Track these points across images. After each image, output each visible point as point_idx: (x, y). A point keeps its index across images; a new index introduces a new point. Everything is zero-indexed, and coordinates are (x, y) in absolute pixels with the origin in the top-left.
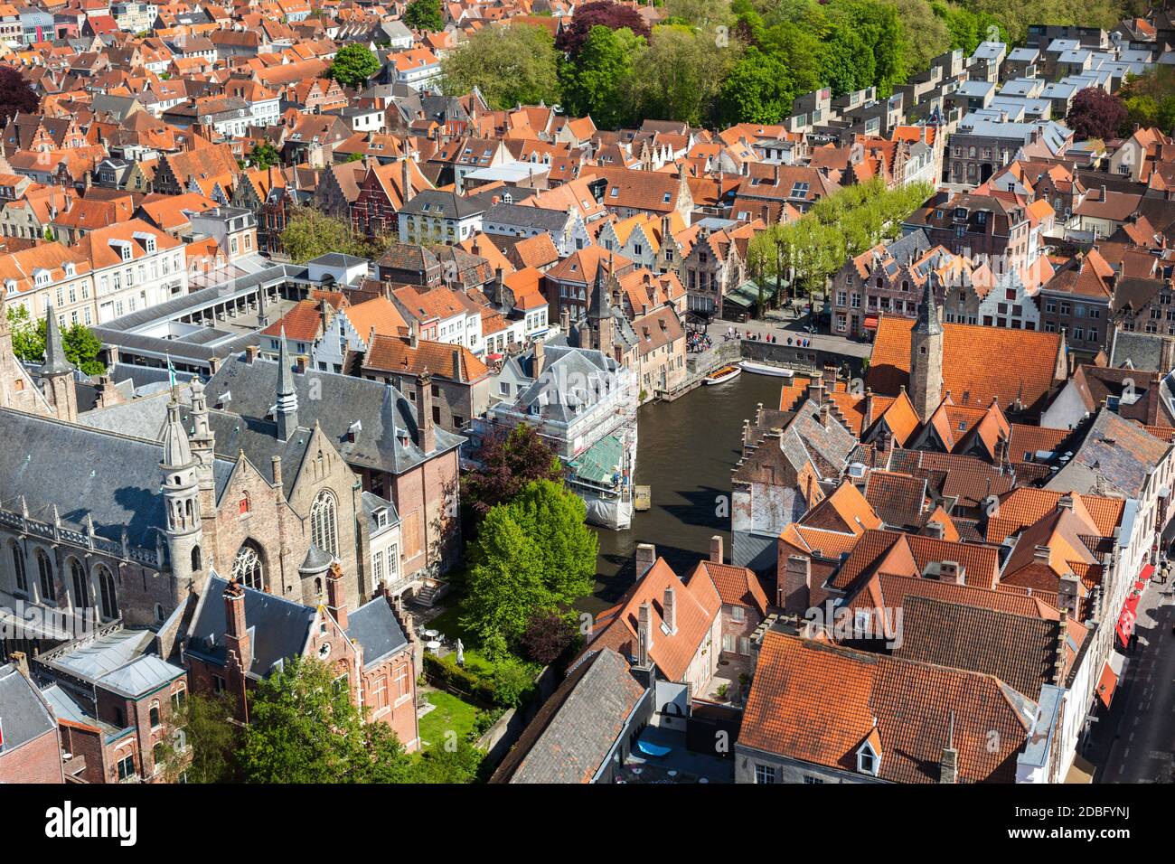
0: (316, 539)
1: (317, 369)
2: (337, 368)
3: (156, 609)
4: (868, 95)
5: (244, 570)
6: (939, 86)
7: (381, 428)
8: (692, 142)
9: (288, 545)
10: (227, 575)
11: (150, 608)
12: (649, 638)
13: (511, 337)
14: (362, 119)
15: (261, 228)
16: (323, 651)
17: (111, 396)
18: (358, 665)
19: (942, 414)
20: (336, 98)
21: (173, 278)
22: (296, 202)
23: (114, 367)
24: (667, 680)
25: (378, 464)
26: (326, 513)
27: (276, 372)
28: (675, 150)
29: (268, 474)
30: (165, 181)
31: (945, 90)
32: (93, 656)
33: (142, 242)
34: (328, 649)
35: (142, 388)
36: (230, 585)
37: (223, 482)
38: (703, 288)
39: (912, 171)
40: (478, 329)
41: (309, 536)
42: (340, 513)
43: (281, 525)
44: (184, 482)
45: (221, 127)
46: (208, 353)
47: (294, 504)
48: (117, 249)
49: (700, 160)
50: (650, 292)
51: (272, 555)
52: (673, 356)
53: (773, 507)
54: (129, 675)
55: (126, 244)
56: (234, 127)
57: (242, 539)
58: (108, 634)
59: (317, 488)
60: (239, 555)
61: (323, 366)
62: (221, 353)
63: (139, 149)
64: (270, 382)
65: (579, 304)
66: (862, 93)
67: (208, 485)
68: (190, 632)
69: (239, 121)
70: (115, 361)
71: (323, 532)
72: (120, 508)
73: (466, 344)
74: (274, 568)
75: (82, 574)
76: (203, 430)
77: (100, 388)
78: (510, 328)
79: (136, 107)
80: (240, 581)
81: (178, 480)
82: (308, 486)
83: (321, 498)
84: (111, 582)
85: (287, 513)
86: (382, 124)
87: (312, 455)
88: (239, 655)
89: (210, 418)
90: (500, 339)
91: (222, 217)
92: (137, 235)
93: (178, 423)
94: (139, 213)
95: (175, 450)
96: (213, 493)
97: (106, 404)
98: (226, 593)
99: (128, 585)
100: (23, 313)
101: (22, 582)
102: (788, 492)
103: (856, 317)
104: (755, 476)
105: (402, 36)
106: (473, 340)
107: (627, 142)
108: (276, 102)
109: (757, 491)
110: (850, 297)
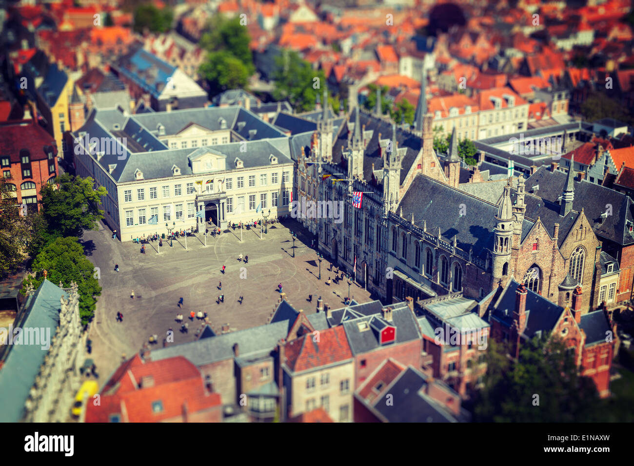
0: (571, 272)
1: (588, 181)
2: (600, 181)
3: (480, 291)
5: (529, 281)
7: (618, 219)
9: (555, 272)
10: (520, 281)
11: (477, 290)
15: (571, 100)
16: (564, 332)
17: (477, 177)
18: (582, 344)
21: (521, 121)
22: (593, 88)
23: (481, 163)
25: (612, 238)
26: (579, 259)
27: (565, 179)
29: (551, 232)
30: (524, 69)
32: (445, 307)
33: (507, 100)
34: (567, 332)
35: (493, 176)
36: (521, 287)
37: (527, 232)
41: (567, 269)
42: (586, 260)
43: (553, 260)
44: (506, 228)
45: (559, 44)
46: (531, 163)
47: (562, 250)
48: (494, 102)
51: (545, 275)
54: (461, 321)
55: (499, 101)
56: (566, 45)
57: (531, 263)
58: (455, 298)
59: (576, 244)
60: (528, 272)
61: (592, 179)
62: (538, 164)
64: (561, 184)
67: (518, 232)
68: (496, 306)
69: (569, 41)
70: (482, 160)
71: (575, 268)
72: (471, 235)
74: (545, 282)
75: (447, 265)
76: (520, 203)
77: (472, 172)
80: (526, 285)
81: (503, 226)
82: (572, 243)
83: (577, 250)
84: (461, 272)
85: (557, 255)
87: (576, 226)
88: (518, 323)
89: (526, 197)
91: (551, 92)
92: (506, 96)
93: (508, 197)
94: (509, 85)
95: (504, 210)
96: (520, 237)
97: (474, 181)
98: (518, 290)
99: (469, 275)
100: (441, 129)
101: (418, 263)
108: (591, 33)
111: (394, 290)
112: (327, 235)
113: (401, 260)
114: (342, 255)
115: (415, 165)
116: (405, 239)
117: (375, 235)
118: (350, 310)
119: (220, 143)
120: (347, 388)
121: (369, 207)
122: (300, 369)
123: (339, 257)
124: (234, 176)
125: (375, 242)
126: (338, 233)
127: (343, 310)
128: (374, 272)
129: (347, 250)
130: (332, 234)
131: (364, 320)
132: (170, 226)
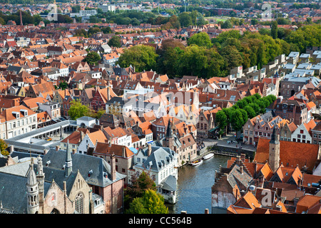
1: (78, 153)
2: (85, 152)
4: (255, 68)
6: (277, 66)
7: (99, 172)
8: (198, 83)
13: (141, 144)
14: (95, 74)
15: (61, 108)
17: (11, 162)
19: (280, 170)
20: (86, 68)
21: (33, 124)
22: (73, 100)
23: (12, 152)
25: (97, 184)
26: (80, 200)
27: (66, 154)
28: (193, 85)
29: (62, 187)
30: (31, 93)
31: (279, 67)
33: (23, 113)
35: (21, 160)
37: (47, 190)
38: (202, 129)
39: (269, 92)
40: (130, 141)
41: (74, 207)
42: (84, 200)
43: (65, 204)
44: (34, 190)
45: (50, 76)
46: (44, 148)
47: (70, 197)
48: (15, 115)
49: (200, 89)
50: (185, 129)
52: (192, 150)
53: (225, 199)
55: (18, 113)
56: (54, 76)
57: (52, 209)
59: (77, 192)
62: (48, 148)
63: (23, 83)
64: (64, 157)
65: (162, 133)
66: (253, 67)
67: (41, 191)
69: (56, 75)
71: (78, 205)
73: (127, 145)
76: (42, 173)
77: (7, 159)
78: (141, 141)
79: (22, 70)
81: (32, 189)
82: (74, 191)
83: (79, 195)
85: (67, 200)
86: (101, 76)
87: (76, 181)
90: (137, 143)
91: (49, 105)
92: (22, 110)
93: (33, 170)
94: (22, 103)
95: (31, 179)
96: (43, 193)
97: (9, 164)
102: (230, 194)
103: (251, 139)
104: (219, 189)
105: (108, 49)
106: (129, 144)
107: (178, 82)
108: (67, 69)
109: (220, 194)
110: (249, 132)
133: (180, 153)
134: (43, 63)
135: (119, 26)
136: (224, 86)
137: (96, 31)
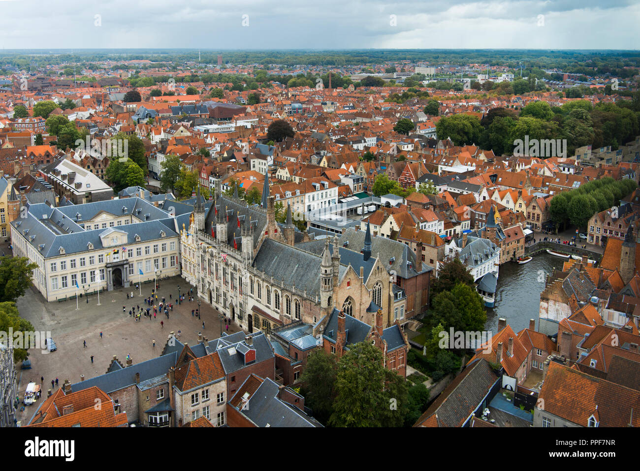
0: (374, 300)
1: (381, 236)
2: (388, 236)
3: (314, 318)
4: (608, 149)
5: (346, 308)
7: (402, 261)
8: (532, 163)
9: (363, 300)
10: (340, 309)
11: (312, 317)
12: (501, 357)
13: (455, 231)
14: (406, 146)
15: (365, 183)
16: (372, 343)
17: (306, 238)
18: (385, 350)
19: (634, 281)
20: (397, 138)
21: (333, 198)
23: (308, 228)
24: (508, 375)
25: (399, 274)
26: (378, 290)
28: (525, 165)
29: (358, 273)
30: (334, 164)
33: (323, 185)
34: (374, 342)
35: (317, 237)
36: (341, 313)
37: (342, 274)
40: (442, 227)
41: (371, 299)
42: (383, 291)
43: (361, 293)
44: (328, 272)
45: (355, 146)
47: (366, 285)
48: (315, 187)
51: (357, 304)
52: (520, 245)
53: (557, 310)
55: (318, 185)
56: (360, 146)
57: (347, 296)
59: (376, 280)
60: (345, 302)
63: (326, 152)
65: (482, 221)
66: (605, 148)
67: (336, 274)
69: (361, 144)
71: (376, 295)
73: (437, 232)
74: (358, 308)
75: (289, 301)
76: (337, 254)
78: (455, 228)
79: (327, 137)
80: (344, 312)
81: (326, 272)
82: (372, 279)
83: (377, 284)
84: (299, 306)
85: (364, 289)
86: (413, 148)
87: (375, 268)
90: (451, 231)
91: (352, 178)
92: (323, 182)
93: (328, 250)
94: (323, 174)
95: (326, 260)
96: (338, 278)
97: (305, 241)
98: (339, 315)
99: (305, 307)
100: (281, 206)
101: (269, 302)
102: (565, 305)
103: (597, 238)
104: (550, 297)
105: (423, 118)
106: (440, 231)
107: (506, 161)
108: (375, 138)
109: (551, 303)
110: (595, 229)
111: (253, 323)
112: (203, 286)
113: (257, 300)
114: (215, 300)
115: (263, 232)
116: (259, 285)
117: (238, 283)
118: (222, 340)
119: (123, 224)
120: (222, 399)
121: (233, 264)
122: (187, 389)
123: (213, 302)
124: (134, 248)
125: (238, 289)
126: (212, 284)
127: (217, 340)
128: (239, 311)
129: (218, 296)
130: (207, 285)
131: (232, 346)
132: (86, 287)
133: (503, 247)
134: (349, 131)
135: (439, 92)
136: (566, 169)
137: (412, 96)
